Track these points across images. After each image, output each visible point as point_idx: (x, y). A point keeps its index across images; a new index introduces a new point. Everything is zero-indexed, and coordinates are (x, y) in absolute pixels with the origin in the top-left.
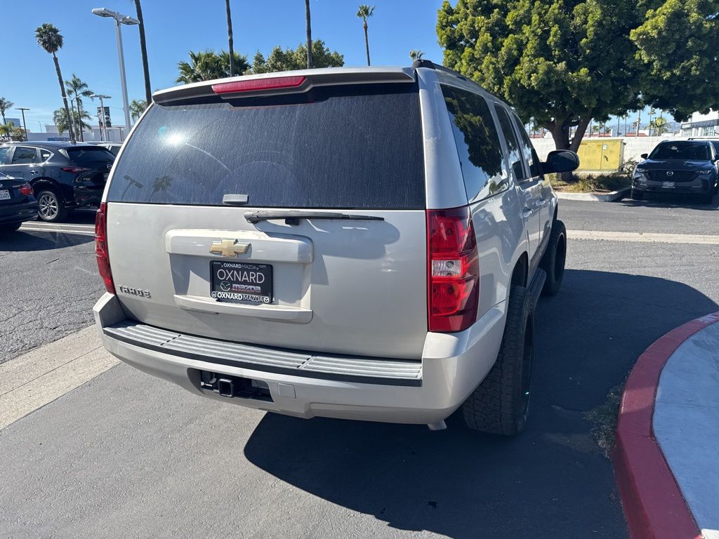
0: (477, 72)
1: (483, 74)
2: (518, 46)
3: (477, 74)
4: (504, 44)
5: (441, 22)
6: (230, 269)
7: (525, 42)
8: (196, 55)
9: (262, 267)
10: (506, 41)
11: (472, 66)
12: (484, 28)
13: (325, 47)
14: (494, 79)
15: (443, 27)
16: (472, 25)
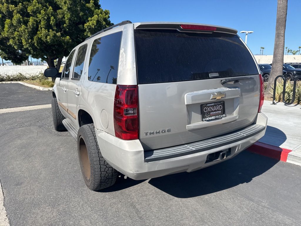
2: (36, 22)
4: (30, 21)
6: (209, 107)
12: (16, 11)
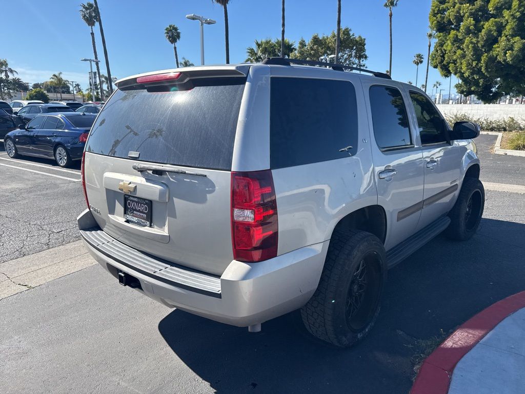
0: (459, 50)
1: (465, 52)
2: (497, 28)
3: (459, 52)
4: (485, 27)
5: (434, 11)
6: (133, 201)
7: (504, 24)
8: (259, 42)
9: (147, 201)
10: (487, 23)
11: (455, 45)
12: (468, 14)
13: (351, 33)
14: (473, 56)
15: (435, 15)
16: (458, 12)
